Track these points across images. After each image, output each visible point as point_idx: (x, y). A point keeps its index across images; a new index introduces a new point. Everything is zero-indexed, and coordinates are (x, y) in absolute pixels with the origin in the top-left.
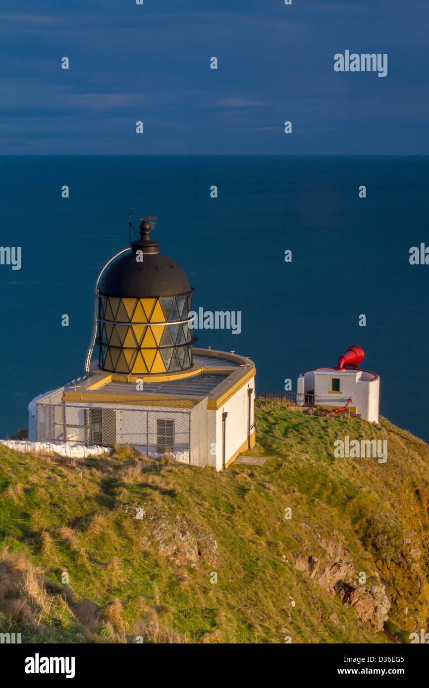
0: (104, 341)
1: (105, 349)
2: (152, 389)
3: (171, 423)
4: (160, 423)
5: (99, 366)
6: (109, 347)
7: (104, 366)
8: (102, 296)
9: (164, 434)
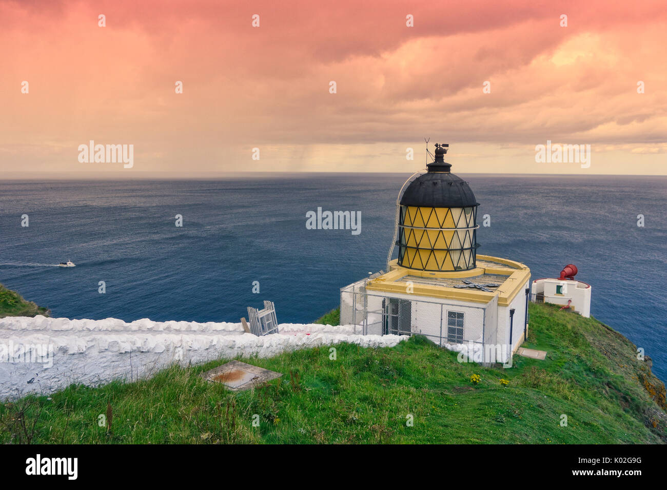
0: (403, 242)
1: (403, 249)
2: (443, 284)
3: (461, 315)
4: (451, 314)
5: (398, 263)
6: (406, 247)
7: (402, 263)
8: (402, 206)
9: (455, 325)
